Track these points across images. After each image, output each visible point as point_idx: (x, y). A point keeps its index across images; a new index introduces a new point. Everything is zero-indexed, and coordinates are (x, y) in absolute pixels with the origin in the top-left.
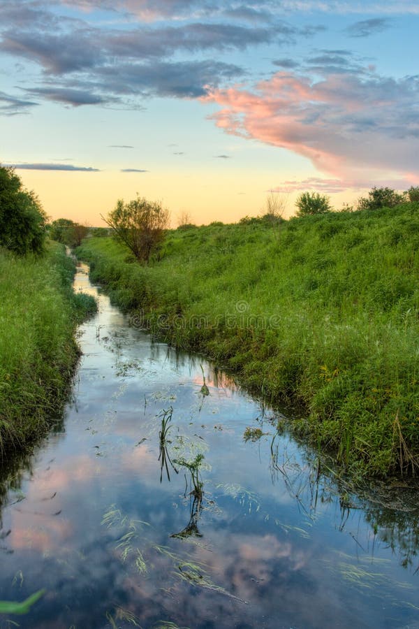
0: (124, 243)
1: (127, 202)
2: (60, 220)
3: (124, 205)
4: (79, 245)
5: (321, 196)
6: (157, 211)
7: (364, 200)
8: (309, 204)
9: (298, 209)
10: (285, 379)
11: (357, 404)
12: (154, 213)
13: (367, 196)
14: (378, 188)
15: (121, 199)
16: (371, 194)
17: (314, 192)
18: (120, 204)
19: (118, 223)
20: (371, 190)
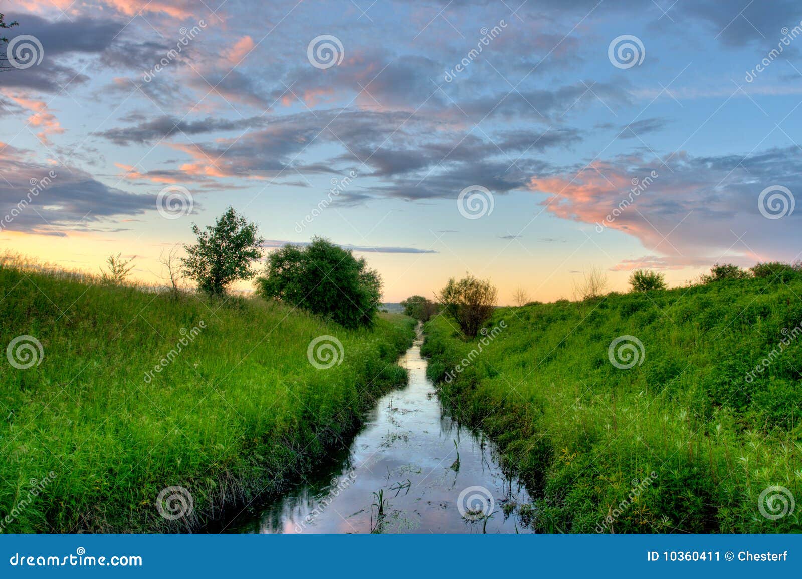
0: (454, 318)
1: (457, 281)
2: (414, 297)
3: (455, 283)
4: (428, 320)
5: (656, 274)
6: (486, 289)
7: (706, 277)
8: (643, 281)
9: (631, 287)
10: (536, 459)
11: (583, 491)
12: (483, 290)
13: (709, 273)
14: (720, 266)
15: (452, 278)
16: (713, 271)
17: (648, 271)
18: (451, 282)
19: (449, 300)
20: (712, 267)
